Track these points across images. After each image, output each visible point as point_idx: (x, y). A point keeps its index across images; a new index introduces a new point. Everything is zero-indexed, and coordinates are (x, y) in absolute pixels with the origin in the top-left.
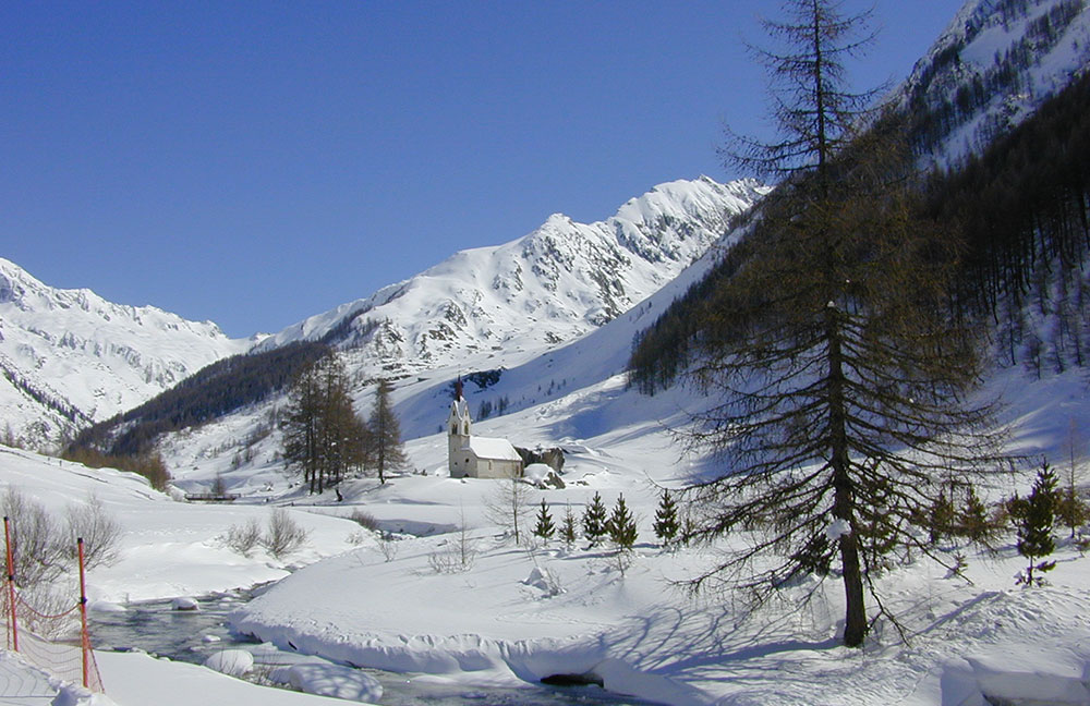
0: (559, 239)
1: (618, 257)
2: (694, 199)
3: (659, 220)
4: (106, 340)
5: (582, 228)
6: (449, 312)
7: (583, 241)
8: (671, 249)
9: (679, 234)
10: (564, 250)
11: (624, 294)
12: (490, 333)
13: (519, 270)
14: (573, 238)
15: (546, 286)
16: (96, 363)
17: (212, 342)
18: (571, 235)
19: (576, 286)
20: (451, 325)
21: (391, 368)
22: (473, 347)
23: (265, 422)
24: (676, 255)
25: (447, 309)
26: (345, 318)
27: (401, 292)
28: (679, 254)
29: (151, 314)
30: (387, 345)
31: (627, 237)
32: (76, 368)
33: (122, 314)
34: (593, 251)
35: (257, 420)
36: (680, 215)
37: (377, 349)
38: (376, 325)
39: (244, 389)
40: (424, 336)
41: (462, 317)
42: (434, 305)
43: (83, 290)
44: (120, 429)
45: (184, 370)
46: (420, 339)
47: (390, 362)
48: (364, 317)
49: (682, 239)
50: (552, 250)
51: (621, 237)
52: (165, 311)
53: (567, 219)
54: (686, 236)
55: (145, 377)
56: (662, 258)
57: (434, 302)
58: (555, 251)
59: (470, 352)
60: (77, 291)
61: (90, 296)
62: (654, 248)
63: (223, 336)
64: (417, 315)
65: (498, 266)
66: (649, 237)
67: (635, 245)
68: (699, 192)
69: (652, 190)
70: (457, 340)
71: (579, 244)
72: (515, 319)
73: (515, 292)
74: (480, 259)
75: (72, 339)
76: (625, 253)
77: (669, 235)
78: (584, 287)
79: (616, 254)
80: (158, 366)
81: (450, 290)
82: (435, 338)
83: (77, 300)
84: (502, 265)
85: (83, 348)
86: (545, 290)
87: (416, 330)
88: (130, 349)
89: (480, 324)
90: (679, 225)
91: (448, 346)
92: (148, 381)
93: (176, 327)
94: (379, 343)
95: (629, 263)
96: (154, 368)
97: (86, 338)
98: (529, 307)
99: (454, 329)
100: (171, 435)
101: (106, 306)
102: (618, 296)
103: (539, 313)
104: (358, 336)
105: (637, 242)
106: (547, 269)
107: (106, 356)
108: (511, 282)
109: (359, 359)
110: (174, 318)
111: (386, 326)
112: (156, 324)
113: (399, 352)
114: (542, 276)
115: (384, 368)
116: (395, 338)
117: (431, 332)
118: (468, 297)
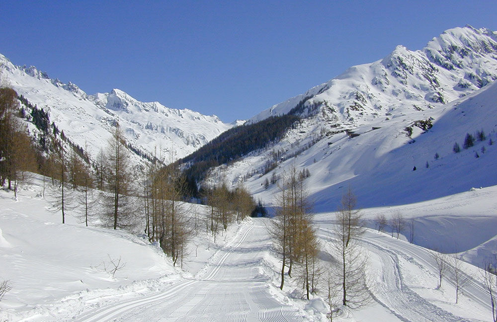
0: (404, 58)
1: (432, 67)
2: (466, 37)
3: (449, 48)
4: (167, 125)
5: (412, 53)
6: (357, 96)
7: (415, 59)
8: (458, 62)
9: (461, 55)
10: (407, 63)
11: (439, 86)
12: (381, 107)
13: (386, 74)
14: (410, 57)
15: (402, 82)
16: (163, 136)
17: (215, 124)
18: (409, 56)
19: (417, 82)
20: (359, 102)
21: (335, 126)
22: (375, 114)
23: (271, 159)
24: (461, 66)
25: (355, 94)
26: (301, 102)
27: (327, 88)
28: (462, 65)
29: (187, 113)
30: (328, 114)
31: (434, 57)
32: (154, 138)
33: (173, 113)
34: (421, 64)
35: (264, 158)
36: (460, 45)
37: (324, 116)
38: (320, 104)
39: (253, 141)
40: (347, 109)
41: (364, 99)
42: (347, 93)
43: (155, 103)
44: (182, 167)
45: (204, 138)
46: (345, 111)
47: (333, 123)
48: (311, 101)
49: (463, 57)
50: (401, 63)
51: (431, 58)
52: (193, 111)
53: (405, 48)
54: (464, 56)
55: (186, 142)
56: (454, 67)
57: (347, 92)
58: (403, 64)
59: (374, 117)
60: (153, 103)
61: (158, 105)
62: (448, 62)
63: (221, 122)
64: (339, 99)
65: (374, 73)
66: (446, 57)
67: (439, 61)
68: (467, 33)
69: (444, 33)
70: (365, 111)
71: (413, 60)
72: (390, 100)
73: (386, 86)
74: (364, 69)
75: (151, 126)
76: (435, 66)
77: (455, 55)
78: (422, 82)
79: (431, 66)
80: (192, 137)
81: (353, 85)
82: (353, 110)
83: (153, 107)
84: (376, 72)
85: (156, 130)
86: (401, 85)
87: (342, 106)
88: (178, 129)
89: (374, 103)
90: (460, 50)
91: (361, 114)
92: (188, 144)
93: (199, 119)
94: (324, 113)
95: (438, 70)
96: (190, 138)
97: (158, 125)
98: (394, 93)
99: (362, 105)
100: (216, 168)
101: (166, 110)
102: (437, 87)
103: (401, 96)
104: (309, 111)
105: (440, 60)
106: (401, 73)
107: (168, 133)
108: (383, 80)
109: (315, 122)
110: (197, 114)
111: (326, 104)
112: (189, 117)
113: (336, 118)
114: (399, 77)
115: (332, 126)
116: (332, 110)
117: (350, 106)
118: (364, 89)
